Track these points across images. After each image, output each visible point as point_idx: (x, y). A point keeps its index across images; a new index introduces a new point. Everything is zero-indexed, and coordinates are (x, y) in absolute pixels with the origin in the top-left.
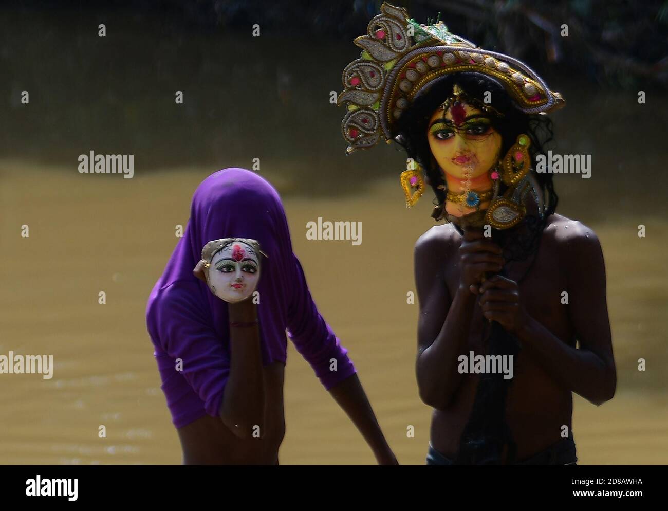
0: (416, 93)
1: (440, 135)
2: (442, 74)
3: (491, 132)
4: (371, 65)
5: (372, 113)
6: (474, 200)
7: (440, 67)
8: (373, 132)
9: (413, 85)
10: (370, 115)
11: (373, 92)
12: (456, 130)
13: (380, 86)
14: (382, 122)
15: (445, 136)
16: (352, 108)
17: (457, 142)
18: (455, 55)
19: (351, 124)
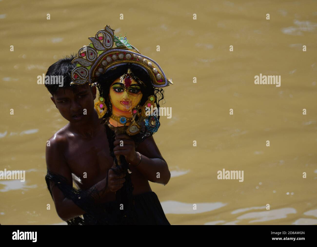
0: (109, 68)
1: (117, 90)
2: (123, 63)
3: (140, 93)
4: (93, 50)
5: (86, 70)
6: (124, 121)
7: (123, 59)
8: (84, 78)
9: (108, 64)
10: (85, 70)
11: (90, 61)
12: (125, 89)
13: (94, 60)
14: (89, 75)
15: (120, 90)
16: (78, 65)
17: (124, 95)
18: (131, 56)
19: (76, 72)
